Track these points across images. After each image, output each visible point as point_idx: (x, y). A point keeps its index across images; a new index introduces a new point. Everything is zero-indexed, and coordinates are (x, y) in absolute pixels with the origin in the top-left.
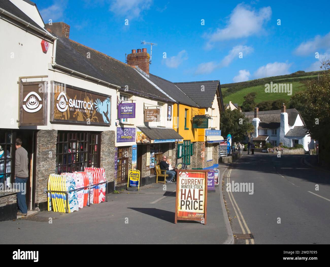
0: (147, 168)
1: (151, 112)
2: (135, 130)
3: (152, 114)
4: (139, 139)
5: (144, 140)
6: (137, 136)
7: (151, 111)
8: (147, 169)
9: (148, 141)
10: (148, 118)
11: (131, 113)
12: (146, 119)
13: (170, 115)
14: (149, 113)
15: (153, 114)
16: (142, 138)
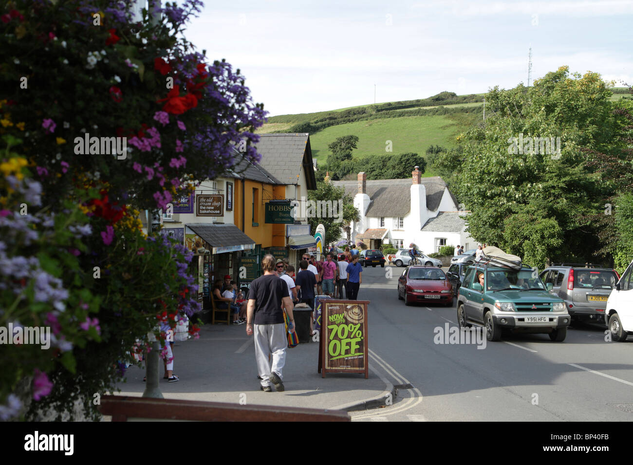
0: (199, 296)
1: (208, 200)
2: (183, 231)
3: (210, 204)
4: (191, 247)
5: (199, 249)
6: (187, 242)
7: (208, 198)
8: (199, 299)
9: (208, 251)
10: (204, 210)
11: (187, 205)
12: (199, 211)
13: (230, 201)
14: (204, 202)
15: (212, 202)
16: (195, 245)
